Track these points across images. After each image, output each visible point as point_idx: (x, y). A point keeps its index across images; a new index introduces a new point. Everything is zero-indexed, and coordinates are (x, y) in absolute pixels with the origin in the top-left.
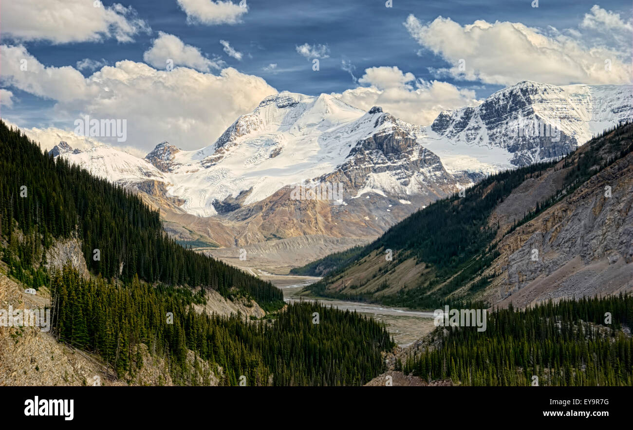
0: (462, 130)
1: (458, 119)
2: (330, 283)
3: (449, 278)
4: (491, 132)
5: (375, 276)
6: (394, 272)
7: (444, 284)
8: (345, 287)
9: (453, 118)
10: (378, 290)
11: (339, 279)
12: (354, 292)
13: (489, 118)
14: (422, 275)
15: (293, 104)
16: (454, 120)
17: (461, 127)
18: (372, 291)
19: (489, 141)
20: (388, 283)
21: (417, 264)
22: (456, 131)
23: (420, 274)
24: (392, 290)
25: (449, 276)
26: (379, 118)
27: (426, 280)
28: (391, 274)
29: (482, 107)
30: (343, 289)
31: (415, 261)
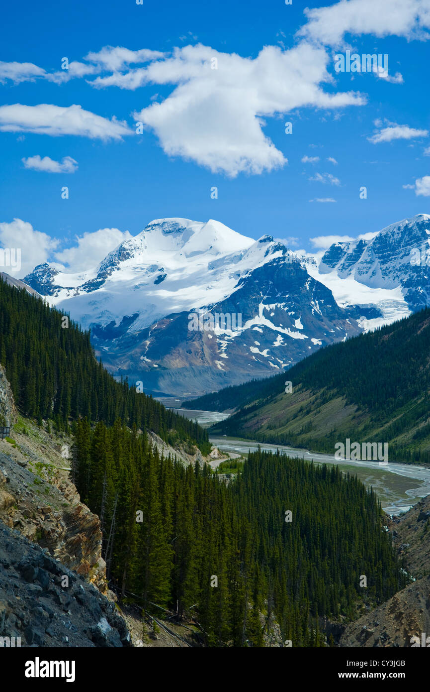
0: (354, 263)
1: (350, 251)
2: (243, 421)
3: (387, 422)
4: (384, 267)
5: (295, 416)
6: (319, 412)
7: (382, 429)
8: (262, 427)
9: (345, 250)
10: (302, 432)
11: (252, 417)
12: (272, 432)
13: (383, 252)
14: (354, 417)
15: (179, 229)
16: (346, 253)
17: (353, 260)
18: (296, 432)
19: (382, 276)
20: (313, 425)
21: (346, 405)
22: (347, 264)
23: (351, 417)
24: (319, 433)
25: (386, 419)
26: (270, 247)
27: (359, 423)
28: (315, 414)
29: (376, 240)
30: (259, 429)
31: (345, 401)
